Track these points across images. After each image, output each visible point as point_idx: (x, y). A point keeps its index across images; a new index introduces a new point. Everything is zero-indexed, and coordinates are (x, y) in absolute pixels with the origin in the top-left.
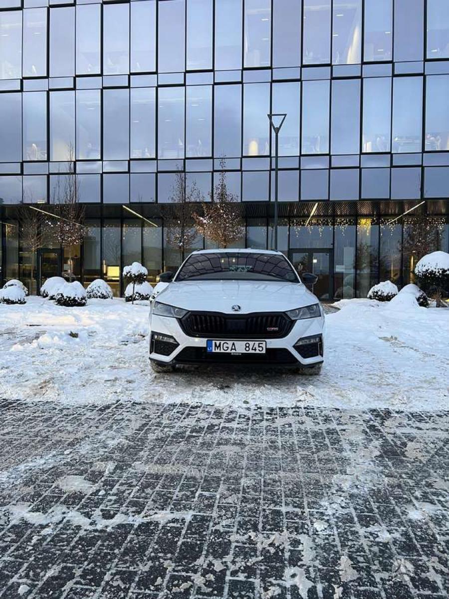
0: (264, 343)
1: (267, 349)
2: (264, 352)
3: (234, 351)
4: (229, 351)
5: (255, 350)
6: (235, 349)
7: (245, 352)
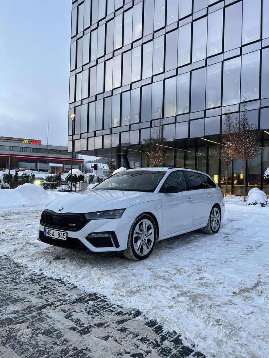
0: (66, 233)
1: (68, 238)
2: (66, 239)
3: (53, 237)
4: (51, 236)
5: (62, 237)
6: (54, 235)
7: (58, 238)
